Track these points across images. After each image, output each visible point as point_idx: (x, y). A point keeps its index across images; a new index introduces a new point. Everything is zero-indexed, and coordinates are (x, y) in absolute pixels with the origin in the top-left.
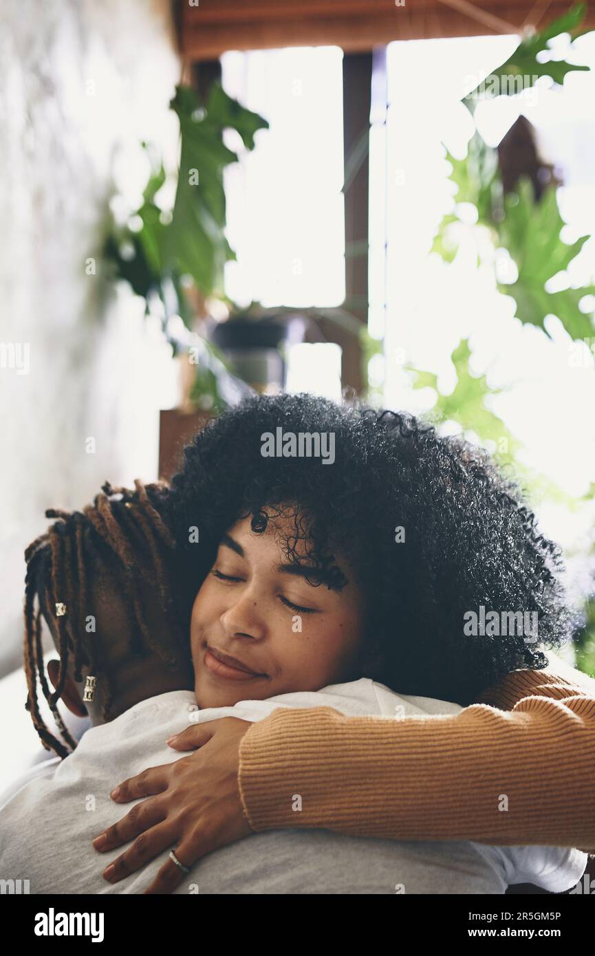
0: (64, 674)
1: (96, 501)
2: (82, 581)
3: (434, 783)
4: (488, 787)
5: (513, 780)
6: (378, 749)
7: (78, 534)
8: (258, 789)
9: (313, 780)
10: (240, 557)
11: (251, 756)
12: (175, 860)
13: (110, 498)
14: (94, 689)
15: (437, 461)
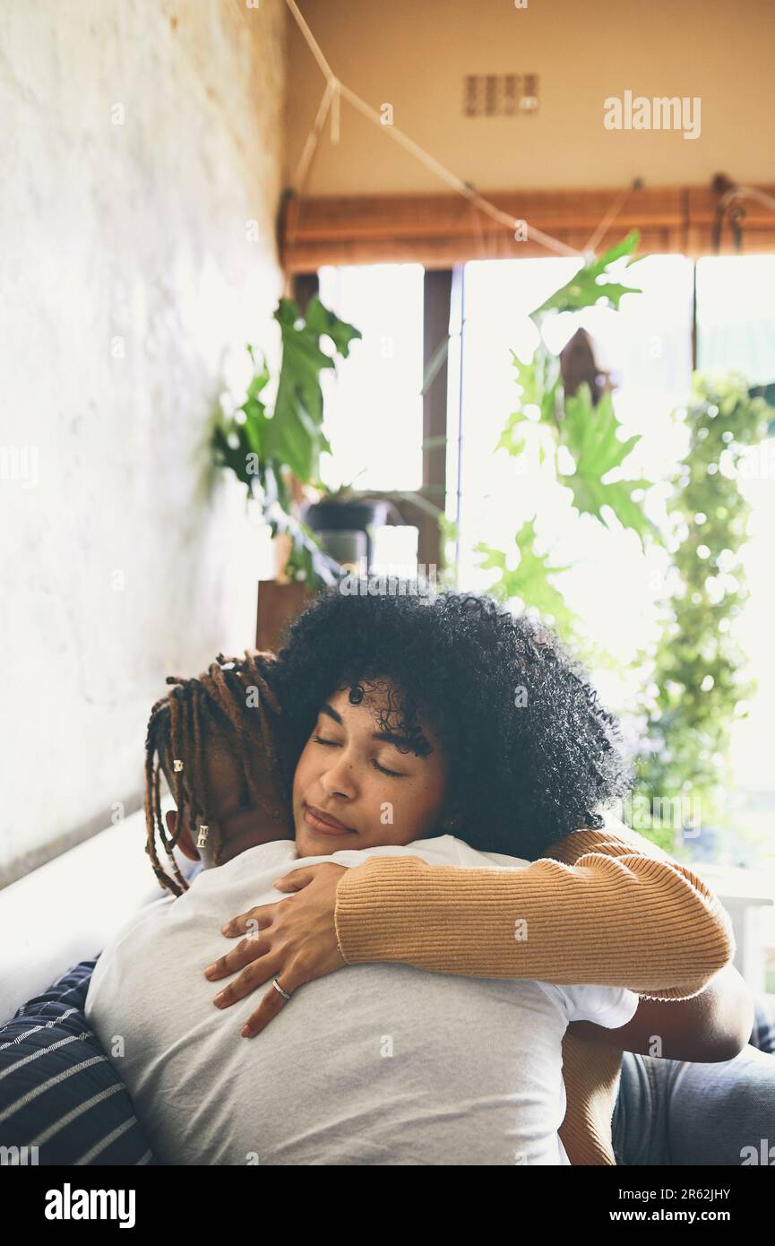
0: (181, 823)
1: (210, 670)
2: (197, 741)
3: (505, 927)
4: (552, 932)
5: (573, 927)
6: (457, 895)
7: (194, 698)
8: (351, 926)
9: (400, 920)
10: (339, 726)
11: (346, 896)
12: (277, 987)
13: (223, 667)
14: (207, 837)
15: (514, 645)
